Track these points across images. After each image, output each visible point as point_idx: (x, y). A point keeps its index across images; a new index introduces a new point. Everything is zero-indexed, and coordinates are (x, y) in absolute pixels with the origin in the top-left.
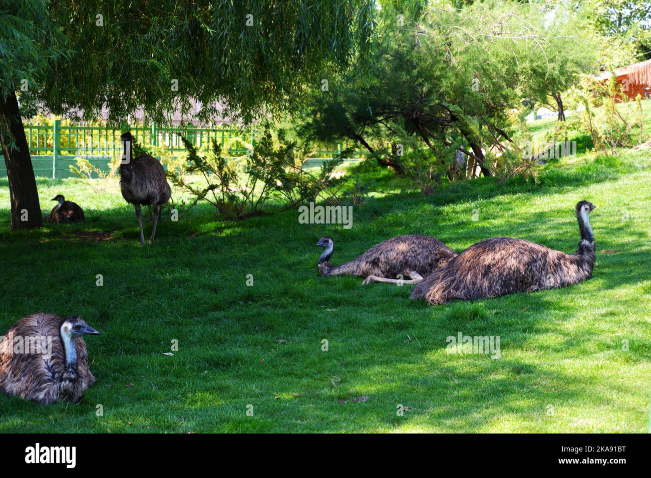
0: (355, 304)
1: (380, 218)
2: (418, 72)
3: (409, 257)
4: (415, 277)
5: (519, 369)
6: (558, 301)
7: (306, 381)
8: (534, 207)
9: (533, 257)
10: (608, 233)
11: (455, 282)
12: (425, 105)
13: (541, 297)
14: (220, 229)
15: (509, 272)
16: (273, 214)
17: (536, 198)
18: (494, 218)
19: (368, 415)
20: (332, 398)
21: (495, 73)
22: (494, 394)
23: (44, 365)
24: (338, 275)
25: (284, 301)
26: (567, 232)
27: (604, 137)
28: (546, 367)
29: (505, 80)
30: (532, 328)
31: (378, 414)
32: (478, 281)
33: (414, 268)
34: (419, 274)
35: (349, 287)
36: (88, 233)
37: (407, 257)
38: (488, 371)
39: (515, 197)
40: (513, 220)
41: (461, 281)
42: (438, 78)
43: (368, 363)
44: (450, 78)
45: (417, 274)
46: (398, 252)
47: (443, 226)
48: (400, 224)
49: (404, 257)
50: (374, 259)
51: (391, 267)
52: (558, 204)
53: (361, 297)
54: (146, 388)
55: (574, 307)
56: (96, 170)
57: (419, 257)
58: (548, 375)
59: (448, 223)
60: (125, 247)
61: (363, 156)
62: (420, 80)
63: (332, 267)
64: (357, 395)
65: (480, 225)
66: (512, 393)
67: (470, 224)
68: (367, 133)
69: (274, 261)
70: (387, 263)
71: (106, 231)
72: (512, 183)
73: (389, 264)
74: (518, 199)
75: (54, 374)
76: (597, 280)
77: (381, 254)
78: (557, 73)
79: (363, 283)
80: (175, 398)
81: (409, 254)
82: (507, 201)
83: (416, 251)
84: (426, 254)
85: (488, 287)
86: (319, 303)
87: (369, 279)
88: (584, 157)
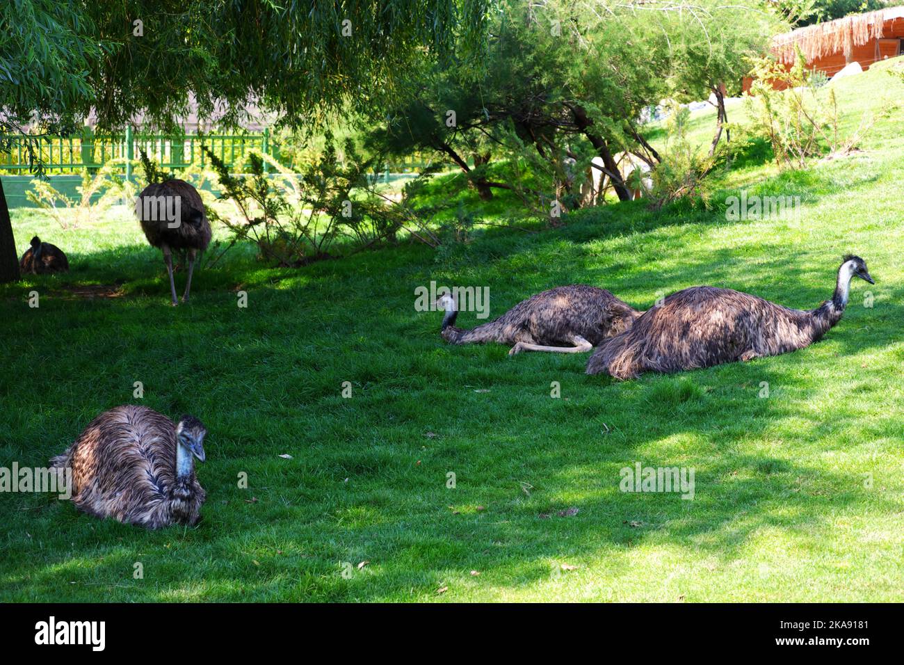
0: (511, 382)
1: (503, 261)
2: (535, 58)
3: (571, 316)
4: (581, 342)
5: (768, 467)
6: (788, 372)
7: (486, 489)
8: (713, 242)
9: (744, 310)
10: (825, 277)
11: (646, 347)
12: (544, 104)
13: (761, 367)
14: (276, 280)
15: (714, 330)
16: (342, 256)
17: (712, 229)
18: (661, 259)
19: (589, 533)
20: (529, 511)
21: (639, 59)
22: (744, 500)
23: (146, 476)
24: (475, 343)
25: (414, 378)
26: (769, 277)
27: (787, 143)
28: (801, 463)
29: (652, 67)
30: (765, 410)
31: (600, 531)
32: (676, 343)
33: (578, 331)
34: (586, 339)
35: (496, 358)
36: (83, 288)
37: (568, 317)
38: (725, 470)
39: (683, 228)
40: (688, 261)
41: (653, 346)
42: (562, 66)
43: (562, 462)
44: (578, 66)
45: (583, 339)
46: (556, 310)
47: (593, 271)
48: (533, 269)
49: (564, 317)
50: (524, 322)
51: (547, 331)
52: (744, 238)
53: (516, 372)
54: (275, 504)
55: (811, 381)
56: (62, 197)
57: (585, 316)
58: (808, 473)
59: (599, 266)
60: (152, 306)
61: (416, 169)
62: (537, 69)
63: (461, 332)
64: (562, 508)
65: (643, 268)
66: (767, 499)
67: (630, 268)
68: (456, 142)
69: (377, 324)
70: (541, 325)
71: (108, 285)
72: (674, 210)
73: (544, 327)
74: (687, 231)
75: (161, 487)
76: (830, 342)
77: (531, 313)
78: (723, 56)
79: (511, 352)
80: (320, 515)
81: (570, 313)
82: (673, 234)
83: (579, 308)
84: (594, 311)
85: (690, 351)
86: (463, 382)
87: (517, 347)
88: (760, 172)
